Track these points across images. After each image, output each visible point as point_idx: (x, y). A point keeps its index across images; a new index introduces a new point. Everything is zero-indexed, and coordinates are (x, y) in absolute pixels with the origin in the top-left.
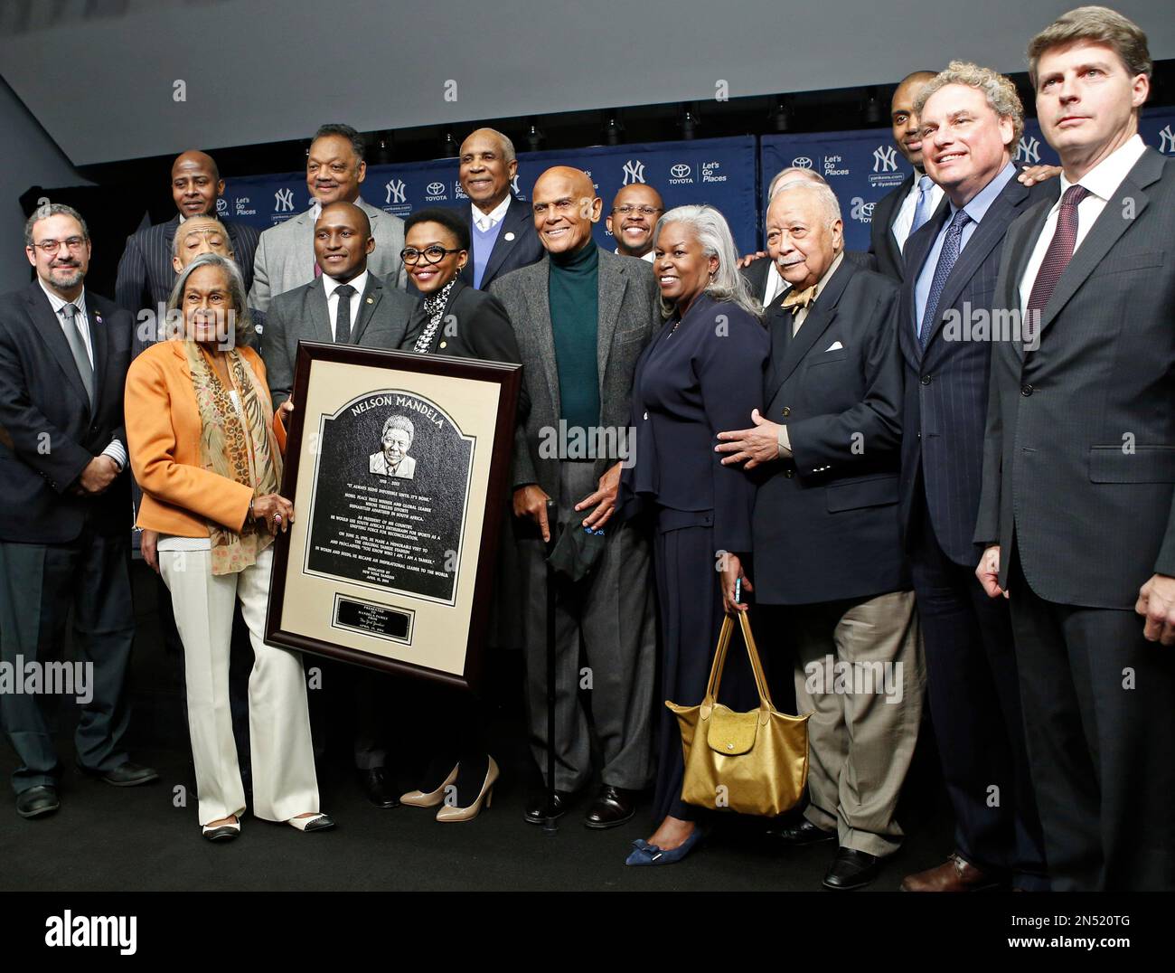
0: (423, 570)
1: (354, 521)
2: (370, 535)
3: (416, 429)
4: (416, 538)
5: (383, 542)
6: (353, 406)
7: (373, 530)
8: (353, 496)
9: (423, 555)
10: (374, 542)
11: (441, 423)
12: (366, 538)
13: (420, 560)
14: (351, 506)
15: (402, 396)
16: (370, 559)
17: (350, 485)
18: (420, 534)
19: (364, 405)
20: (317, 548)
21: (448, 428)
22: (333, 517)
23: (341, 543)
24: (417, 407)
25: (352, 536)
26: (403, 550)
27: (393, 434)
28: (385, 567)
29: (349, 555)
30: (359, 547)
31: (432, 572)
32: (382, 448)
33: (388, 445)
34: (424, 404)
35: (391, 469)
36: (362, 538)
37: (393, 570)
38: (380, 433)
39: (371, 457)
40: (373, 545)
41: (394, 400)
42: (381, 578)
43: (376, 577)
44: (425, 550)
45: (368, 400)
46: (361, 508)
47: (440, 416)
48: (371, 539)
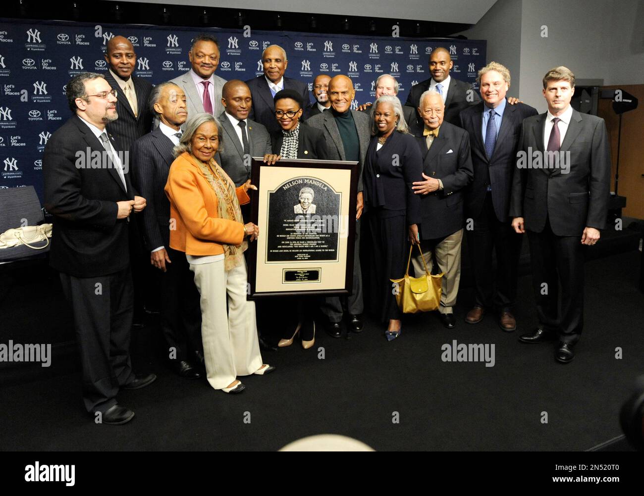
0: (323, 250)
1: (289, 236)
2: (296, 240)
3: (315, 192)
4: (319, 238)
5: (304, 242)
6: (284, 186)
7: (298, 238)
8: (287, 225)
9: (322, 244)
10: (299, 243)
11: (326, 188)
12: (295, 242)
13: (322, 246)
14: (287, 229)
15: (307, 179)
16: (298, 251)
17: (285, 221)
18: (320, 236)
19: (289, 185)
20: (271, 251)
21: (329, 190)
22: (278, 236)
23: (283, 247)
24: (314, 183)
25: (288, 242)
26: (314, 244)
27: (304, 195)
28: (306, 253)
29: (288, 251)
30: (292, 247)
31: (327, 250)
32: (300, 202)
33: (302, 201)
34: (317, 181)
35: (305, 211)
36: (293, 242)
37: (309, 253)
38: (298, 196)
39: (295, 207)
40: (299, 244)
41: (303, 181)
42: (304, 258)
43: (302, 258)
44: (323, 242)
45: (291, 182)
46: (292, 229)
47: (325, 186)
48: (298, 242)
